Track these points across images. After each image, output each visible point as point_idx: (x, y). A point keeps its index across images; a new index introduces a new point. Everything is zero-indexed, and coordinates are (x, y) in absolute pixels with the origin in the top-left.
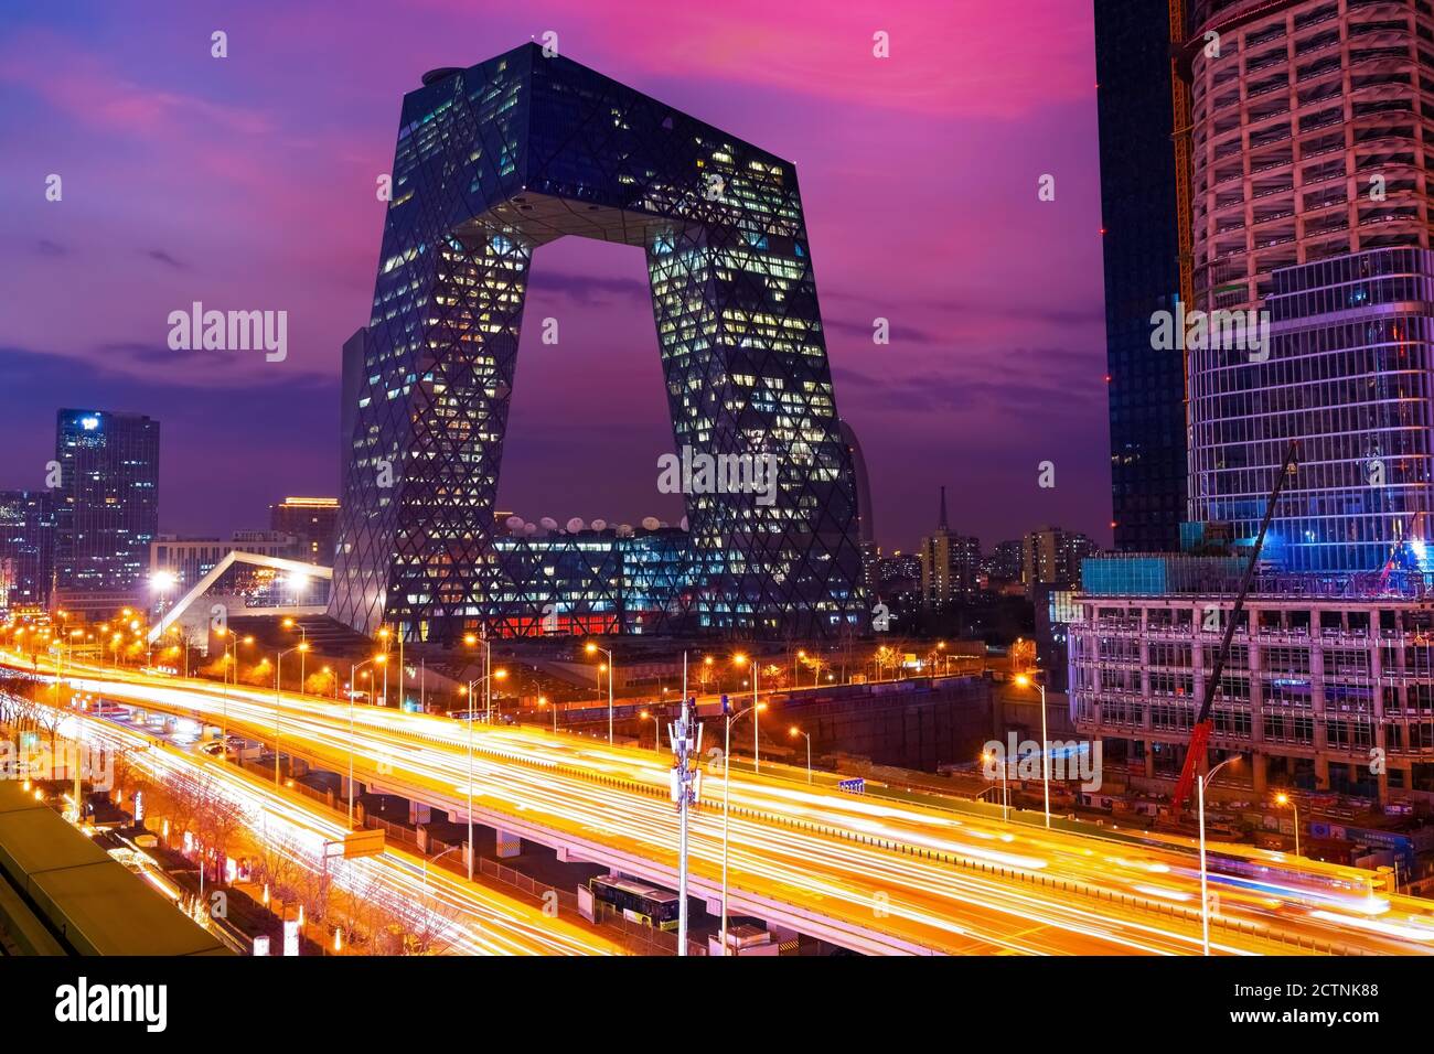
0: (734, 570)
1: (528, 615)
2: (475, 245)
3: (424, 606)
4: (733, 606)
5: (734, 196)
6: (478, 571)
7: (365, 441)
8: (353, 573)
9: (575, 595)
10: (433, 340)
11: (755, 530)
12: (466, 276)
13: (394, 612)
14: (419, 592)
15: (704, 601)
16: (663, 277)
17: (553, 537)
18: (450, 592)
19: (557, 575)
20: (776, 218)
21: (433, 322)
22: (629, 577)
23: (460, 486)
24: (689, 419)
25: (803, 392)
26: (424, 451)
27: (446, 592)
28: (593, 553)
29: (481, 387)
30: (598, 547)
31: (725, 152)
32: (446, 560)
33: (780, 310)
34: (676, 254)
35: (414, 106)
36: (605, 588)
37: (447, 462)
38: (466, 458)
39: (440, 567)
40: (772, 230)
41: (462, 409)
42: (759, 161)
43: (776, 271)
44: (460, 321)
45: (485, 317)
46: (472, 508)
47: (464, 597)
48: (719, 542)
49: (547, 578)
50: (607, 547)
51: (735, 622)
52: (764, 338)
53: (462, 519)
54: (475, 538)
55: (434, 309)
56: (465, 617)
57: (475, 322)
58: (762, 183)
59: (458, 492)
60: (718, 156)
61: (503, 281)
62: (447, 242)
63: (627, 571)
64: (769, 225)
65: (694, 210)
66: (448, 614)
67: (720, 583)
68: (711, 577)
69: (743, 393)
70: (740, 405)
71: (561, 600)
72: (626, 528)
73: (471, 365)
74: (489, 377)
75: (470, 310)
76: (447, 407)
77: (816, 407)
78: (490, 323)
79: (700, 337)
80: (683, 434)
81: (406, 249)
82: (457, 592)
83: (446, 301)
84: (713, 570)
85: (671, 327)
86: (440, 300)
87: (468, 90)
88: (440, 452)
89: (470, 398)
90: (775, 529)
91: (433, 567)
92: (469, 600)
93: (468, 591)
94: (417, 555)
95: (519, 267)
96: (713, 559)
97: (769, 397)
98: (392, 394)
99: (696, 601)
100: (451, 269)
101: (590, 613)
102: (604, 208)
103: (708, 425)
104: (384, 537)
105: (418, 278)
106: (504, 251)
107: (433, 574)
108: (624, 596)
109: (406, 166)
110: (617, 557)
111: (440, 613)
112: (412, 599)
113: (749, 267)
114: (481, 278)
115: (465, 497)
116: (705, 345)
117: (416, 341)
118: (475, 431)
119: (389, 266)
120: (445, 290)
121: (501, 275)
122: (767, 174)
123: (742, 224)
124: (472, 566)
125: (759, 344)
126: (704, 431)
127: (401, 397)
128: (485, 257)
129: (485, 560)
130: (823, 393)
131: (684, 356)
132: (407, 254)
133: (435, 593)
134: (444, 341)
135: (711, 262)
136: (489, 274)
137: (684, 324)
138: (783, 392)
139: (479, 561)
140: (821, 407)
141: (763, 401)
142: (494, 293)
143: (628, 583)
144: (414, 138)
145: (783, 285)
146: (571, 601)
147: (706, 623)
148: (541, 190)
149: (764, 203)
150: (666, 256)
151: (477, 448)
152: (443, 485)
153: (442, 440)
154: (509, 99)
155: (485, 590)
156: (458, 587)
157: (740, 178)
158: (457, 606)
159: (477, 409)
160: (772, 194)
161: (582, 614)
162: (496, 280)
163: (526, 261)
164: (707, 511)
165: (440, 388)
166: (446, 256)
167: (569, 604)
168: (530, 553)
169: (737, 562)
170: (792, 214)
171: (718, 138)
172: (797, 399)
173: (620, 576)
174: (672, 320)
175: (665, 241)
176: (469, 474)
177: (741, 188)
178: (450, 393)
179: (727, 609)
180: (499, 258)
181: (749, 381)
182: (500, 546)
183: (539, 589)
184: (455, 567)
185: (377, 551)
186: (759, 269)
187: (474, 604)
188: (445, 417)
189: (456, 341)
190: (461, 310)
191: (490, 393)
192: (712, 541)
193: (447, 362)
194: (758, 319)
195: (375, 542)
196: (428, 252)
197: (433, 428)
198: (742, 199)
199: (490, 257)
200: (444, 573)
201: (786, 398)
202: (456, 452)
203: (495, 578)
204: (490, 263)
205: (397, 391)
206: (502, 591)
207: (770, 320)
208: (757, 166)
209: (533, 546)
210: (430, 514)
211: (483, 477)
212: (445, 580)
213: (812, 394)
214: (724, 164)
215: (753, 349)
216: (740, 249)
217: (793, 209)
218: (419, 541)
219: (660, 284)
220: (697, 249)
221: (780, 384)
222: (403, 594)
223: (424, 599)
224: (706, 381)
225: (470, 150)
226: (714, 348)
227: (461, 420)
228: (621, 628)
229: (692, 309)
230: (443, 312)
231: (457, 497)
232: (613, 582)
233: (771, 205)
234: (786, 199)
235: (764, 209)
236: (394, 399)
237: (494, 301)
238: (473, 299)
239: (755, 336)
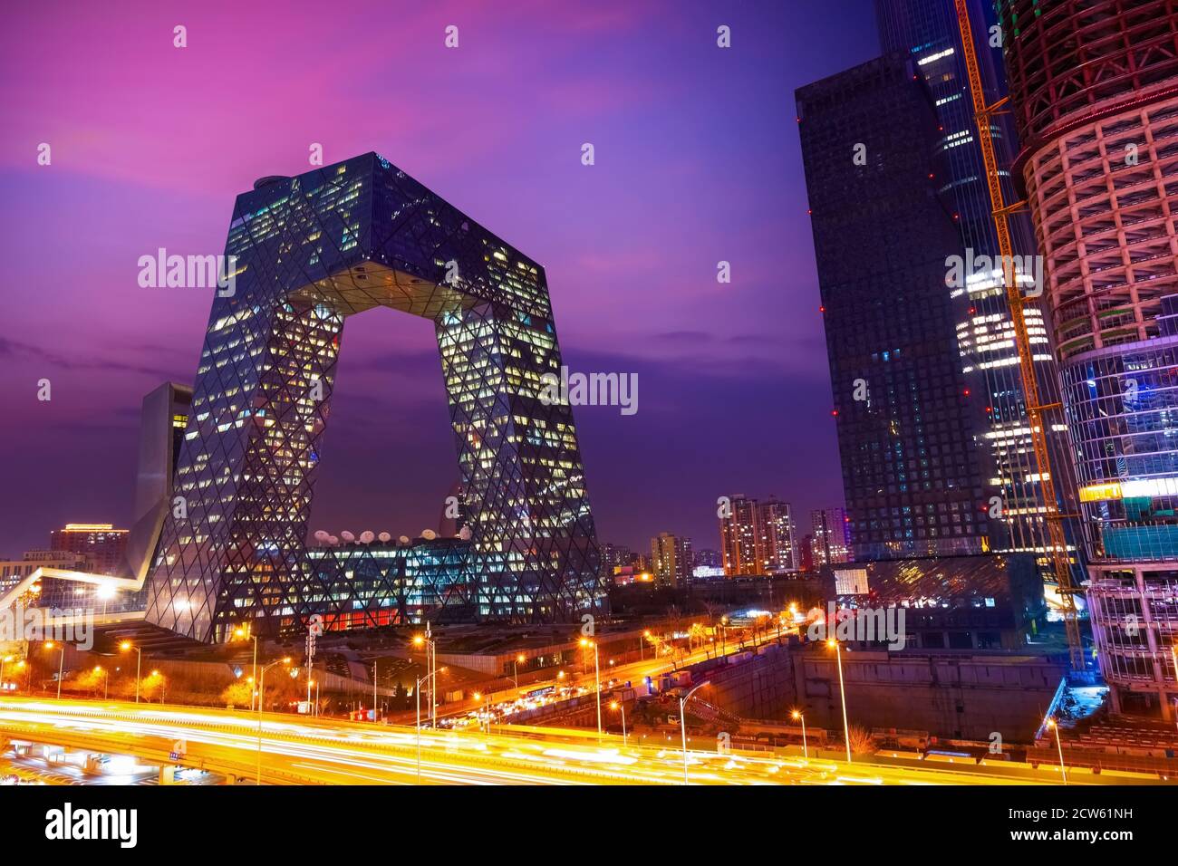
0: (513, 568)
1: (331, 613)
2: (303, 308)
3: (248, 609)
4: (512, 595)
5: (508, 284)
6: (293, 576)
7: (192, 467)
8: (175, 583)
9: (369, 595)
10: (266, 382)
11: (533, 536)
12: (294, 333)
13: (222, 615)
14: (244, 596)
15: (484, 594)
16: (451, 342)
17: (351, 547)
18: (270, 596)
19: (356, 578)
20: (535, 305)
21: (267, 368)
22: (411, 578)
23: (282, 504)
24: (471, 449)
25: (557, 432)
26: (254, 475)
27: (267, 596)
28: (383, 559)
29: (302, 423)
30: (385, 554)
31: (501, 252)
32: (269, 568)
33: (540, 370)
34: (464, 324)
35: (245, 205)
36: (390, 587)
37: (272, 485)
38: (287, 482)
39: (264, 573)
40: (532, 312)
41: (286, 441)
42: (522, 262)
43: (537, 342)
44: (288, 368)
45: (308, 367)
46: (291, 523)
47: (281, 599)
48: (499, 547)
49: (348, 580)
50: (393, 554)
51: (514, 610)
52: (532, 390)
53: (283, 533)
54: (292, 548)
55: (267, 358)
56: (282, 617)
57: (300, 370)
58: (525, 278)
59: (280, 510)
60: (497, 255)
61: (322, 339)
62: (281, 305)
63: (408, 573)
64: (531, 308)
65: (483, 291)
66: (268, 614)
67: (499, 580)
68: (491, 575)
69: (519, 429)
70: (519, 439)
71: (358, 598)
72: (404, 539)
73: (295, 405)
74: (309, 415)
75: (296, 361)
76: (275, 438)
77: (567, 442)
78: (311, 372)
79: (485, 387)
80: (467, 462)
81: (239, 311)
82: (275, 595)
83: (278, 352)
84: (493, 569)
85: (457, 380)
86: (273, 351)
87: (304, 189)
88: (267, 476)
89: (293, 432)
90: (546, 535)
91: (257, 574)
92: (286, 602)
93: (285, 595)
94: (244, 563)
95: (335, 330)
96: (494, 560)
97: (537, 434)
98: (222, 428)
99: (475, 593)
100: (284, 326)
101: (379, 608)
102: (424, 282)
103: (490, 455)
104: (213, 549)
105: (252, 333)
106: (324, 317)
107: (257, 580)
108: (405, 593)
109: (239, 247)
110: (401, 563)
111: (260, 614)
112: (238, 603)
113: (520, 338)
114: (305, 336)
115: (285, 514)
116: (490, 393)
117: (250, 383)
118: (295, 459)
119: (220, 325)
120: (278, 344)
121: (322, 335)
122: (527, 272)
123: (514, 305)
124: (289, 573)
125: (529, 394)
126: (487, 460)
127: (234, 432)
128: (309, 320)
129: (300, 567)
130: (570, 433)
131: (469, 402)
132: (239, 316)
133: (258, 597)
134: (275, 384)
135: (495, 331)
136: (312, 333)
137: (469, 378)
138: (546, 430)
139: (295, 568)
140: (570, 443)
141: (533, 436)
142: (315, 348)
143: (409, 583)
144: (249, 225)
145: (542, 353)
146: (365, 599)
147: (485, 612)
149: (526, 292)
150: (454, 326)
151: (297, 473)
152: (269, 504)
153: (269, 466)
154: (349, 194)
155: (299, 593)
156: (277, 591)
157: (512, 273)
158: (275, 607)
159: (298, 441)
160: (531, 287)
161: (373, 610)
162: (318, 338)
163: (340, 326)
164: (488, 522)
165: (269, 423)
166: (280, 316)
167: (364, 602)
168: (336, 561)
169: (517, 562)
170: (543, 302)
171: (498, 243)
172: (554, 437)
173: (401, 576)
174: (458, 375)
175: (453, 315)
176: (289, 495)
177: (513, 280)
178: (278, 427)
179: (506, 600)
180: (320, 322)
181: (525, 421)
182: (312, 555)
183: (341, 590)
184: (275, 574)
185: (205, 560)
186: (526, 339)
187: (290, 604)
188: (272, 447)
189: (284, 385)
190: (289, 361)
191: (309, 428)
192: (493, 546)
193: (276, 401)
194: (527, 375)
195: (203, 554)
196: (262, 313)
197: (263, 455)
198: (513, 287)
199: (313, 320)
200: (267, 579)
201: (548, 435)
202: (280, 476)
203: (307, 582)
204: (313, 324)
205: (228, 425)
206: (312, 593)
207: (535, 377)
208: (521, 266)
209: (337, 554)
210: (256, 528)
211: (300, 498)
212: (267, 585)
213: (563, 433)
214: (501, 261)
215: (525, 397)
216: (514, 323)
217: (543, 298)
218: (247, 551)
219: (448, 348)
220: (484, 320)
221: (543, 424)
222: (231, 598)
223: (248, 603)
224: (489, 420)
225: (309, 232)
226: (497, 396)
227: (285, 449)
228: (402, 621)
229: (478, 366)
230: (276, 361)
231: (280, 513)
232: (396, 582)
233: (531, 294)
234: (540, 291)
235: (526, 296)
236: (225, 433)
237: (314, 355)
238: (299, 352)
239: (526, 388)
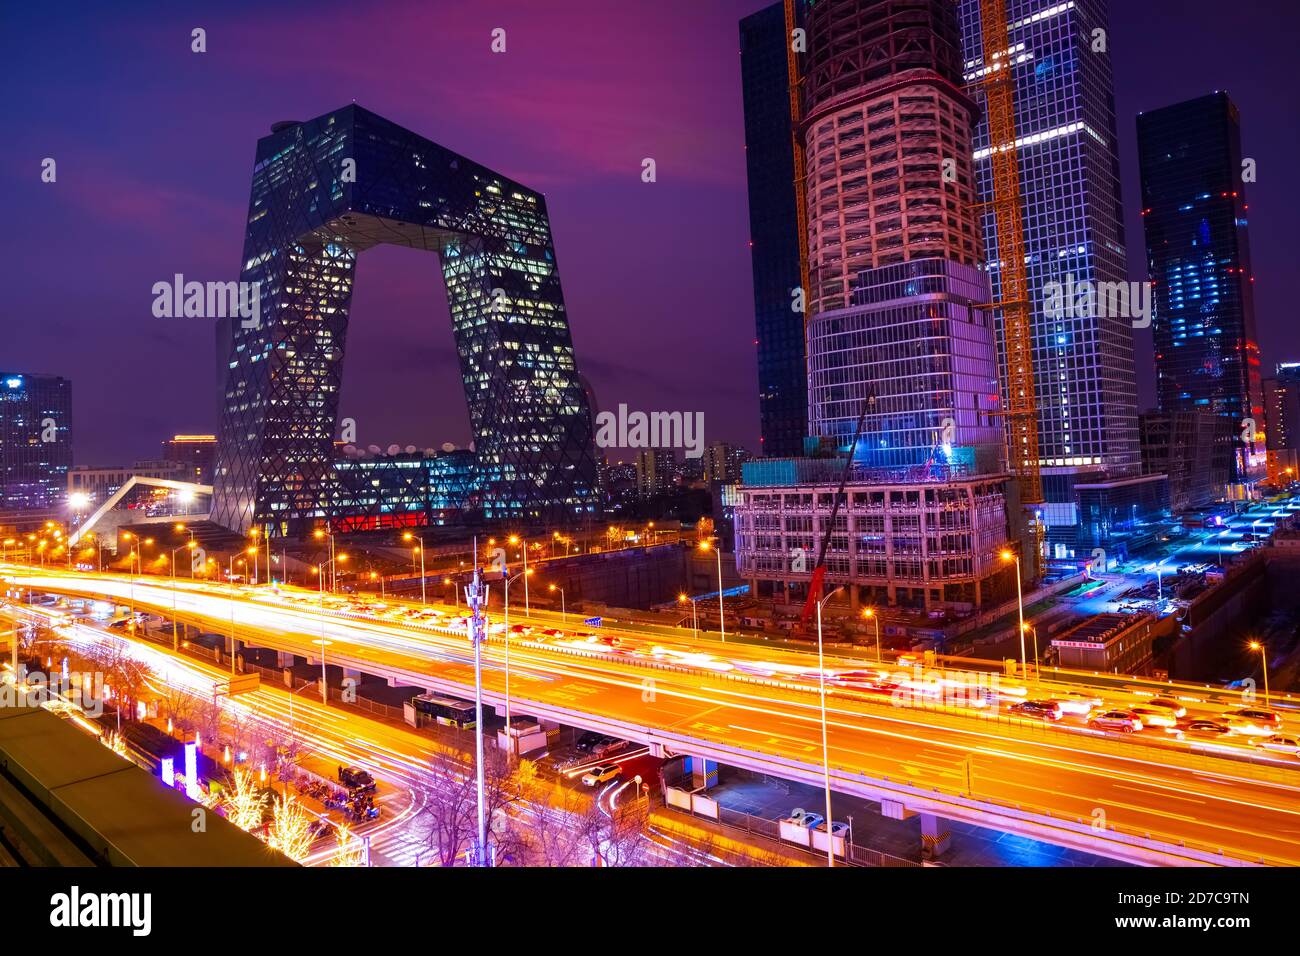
0: (508, 478)
1: (360, 515)
2: (315, 249)
3: (284, 511)
4: (508, 503)
5: (502, 217)
6: (323, 484)
7: (235, 393)
8: (228, 490)
9: (395, 500)
10: (285, 319)
11: (522, 449)
12: (308, 272)
13: (261, 516)
14: (279, 501)
15: (488, 500)
16: (453, 274)
17: (378, 459)
18: (302, 501)
19: (382, 486)
20: (532, 233)
21: (284, 305)
22: (433, 485)
23: (308, 424)
24: (473, 373)
25: (553, 354)
26: (280, 399)
27: (300, 501)
28: (407, 469)
29: (321, 352)
30: (410, 465)
31: (495, 186)
32: (299, 478)
33: (536, 296)
34: (461, 257)
35: (266, 148)
36: (417, 494)
37: (298, 407)
38: (311, 404)
39: (295, 483)
40: (529, 241)
41: (308, 369)
42: (519, 192)
43: (532, 269)
44: (305, 305)
45: (323, 302)
46: (317, 439)
47: (314, 503)
48: (497, 459)
49: (374, 488)
50: (417, 465)
51: (510, 514)
52: (525, 316)
53: (310, 448)
54: (320, 461)
55: (285, 297)
56: (314, 518)
57: (316, 305)
58: (522, 208)
59: (307, 428)
60: (490, 188)
61: (336, 276)
62: (294, 248)
63: (432, 481)
64: (527, 237)
65: (474, 226)
66: (302, 517)
67: (498, 488)
68: (493, 484)
69: (511, 354)
70: (509, 363)
71: (385, 503)
72: (430, 451)
73: (314, 337)
74: (327, 345)
75: (312, 297)
76: (297, 367)
77: (562, 363)
78: (327, 306)
79: (480, 315)
80: (470, 384)
81: (263, 253)
82: (308, 501)
83: (293, 291)
84: (493, 478)
85: (459, 308)
86: (289, 290)
87: (306, 137)
88: (292, 400)
89: (314, 361)
90: (536, 449)
91: (290, 483)
92: (317, 506)
93: (316, 499)
94: (277, 474)
95: (348, 266)
96: (493, 471)
97: (529, 357)
98: (254, 359)
99: (482, 500)
100: (297, 267)
101: (407, 512)
102: (407, 224)
103: (487, 377)
104: (251, 463)
105: (272, 274)
106: (337, 255)
107: (290, 488)
108: (430, 499)
109: (261, 191)
110: (425, 472)
111: (296, 516)
112: (274, 506)
113: (514, 267)
114: (319, 274)
115: (312, 432)
116: (484, 321)
117: (272, 320)
118: (318, 384)
119: (250, 265)
120: (293, 283)
121: (334, 271)
122: (525, 202)
123: (508, 236)
124: (319, 481)
125: (521, 320)
126: (484, 381)
127: (261, 361)
128: (322, 259)
129: (328, 477)
130: (566, 354)
131: (469, 329)
132: (263, 257)
133: (291, 501)
134: (294, 319)
135: (487, 263)
136: (325, 271)
137: (468, 306)
138: (539, 353)
139: (324, 477)
140: (566, 364)
141: (525, 360)
142: (329, 285)
143: (433, 490)
144: (267, 171)
145: (538, 279)
146: (392, 503)
147: (489, 515)
148: (362, 211)
149: (523, 222)
150: (454, 259)
151: (320, 396)
152: (295, 424)
153: (293, 391)
154: (337, 145)
155: (329, 498)
156: (308, 496)
157: (506, 205)
158: (309, 510)
159: (318, 368)
160: (529, 216)
161: (400, 512)
162: (331, 275)
163: (353, 262)
164: (488, 437)
165: (291, 354)
166: (293, 258)
167: (391, 506)
168: (362, 471)
169: (510, 472)
170: (542, 230)
171: (490, 176)
172: (549, 358)
173: (426, 484)
174: (460, 304)
175: (453, 248)
176: (314, 415)
177: (507, 211)
178: (299, 357)
179: (504, 505)
180: (333, 260)
181: (515, 346)
182: (339, 466)
183: (369, 496)
184: (306, 483)
185: (247, 472)
186: (521, 268)
187: (321, 508)
188: (295, 375)
189: (302, 319)
190: (305, 297)
191: (329, 356)
192: (492, 458)
193: (296, 335)
194: (521, 303)
195: (245, 466)
196: (279, 255)
197: (287, 382)
198: (507, 219)
199: (325, 259)
200: (298, 487)
201: (541, 358)
202: (304, 400)
203: (336, 489)
204: (326, 263)
205: (259, 356)
206: (341, 498)
207: (529, 304)
208: (518, 196)
209: (363, 466)
210: (286, 445)
211: (325, 417)
212: (299, 492)
213: (559, 355)
214: (494, 194)
215: (517, 324)
216: (507, 254)
217: (543, 226)
218: (278, 465)
219: (451, 278)
220: (477, 254)
221: (537, 348)
222: (267, 503)
223: (283, 506)
224: (485, 347)
225: (307, 182)
226: (490, 323)
227: (307, 376)
228: (429, 522)
229: (473, 296)
230: (292, 298)
231: (306, 432)
232: (422, 489)
233: (528, 224)
234: (538, 219)
235: (523, 226)
236: (256, 362)
237: (329, 290)
238: (314, 289)
239: (520, 315)
